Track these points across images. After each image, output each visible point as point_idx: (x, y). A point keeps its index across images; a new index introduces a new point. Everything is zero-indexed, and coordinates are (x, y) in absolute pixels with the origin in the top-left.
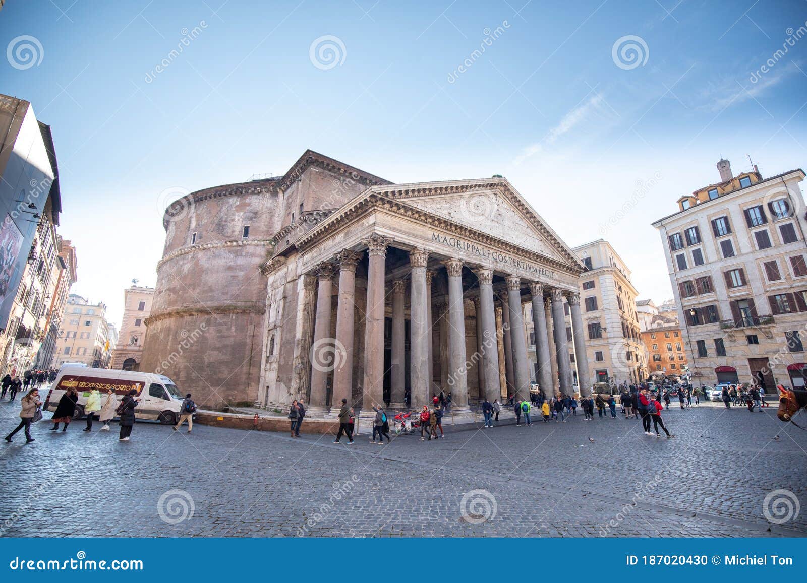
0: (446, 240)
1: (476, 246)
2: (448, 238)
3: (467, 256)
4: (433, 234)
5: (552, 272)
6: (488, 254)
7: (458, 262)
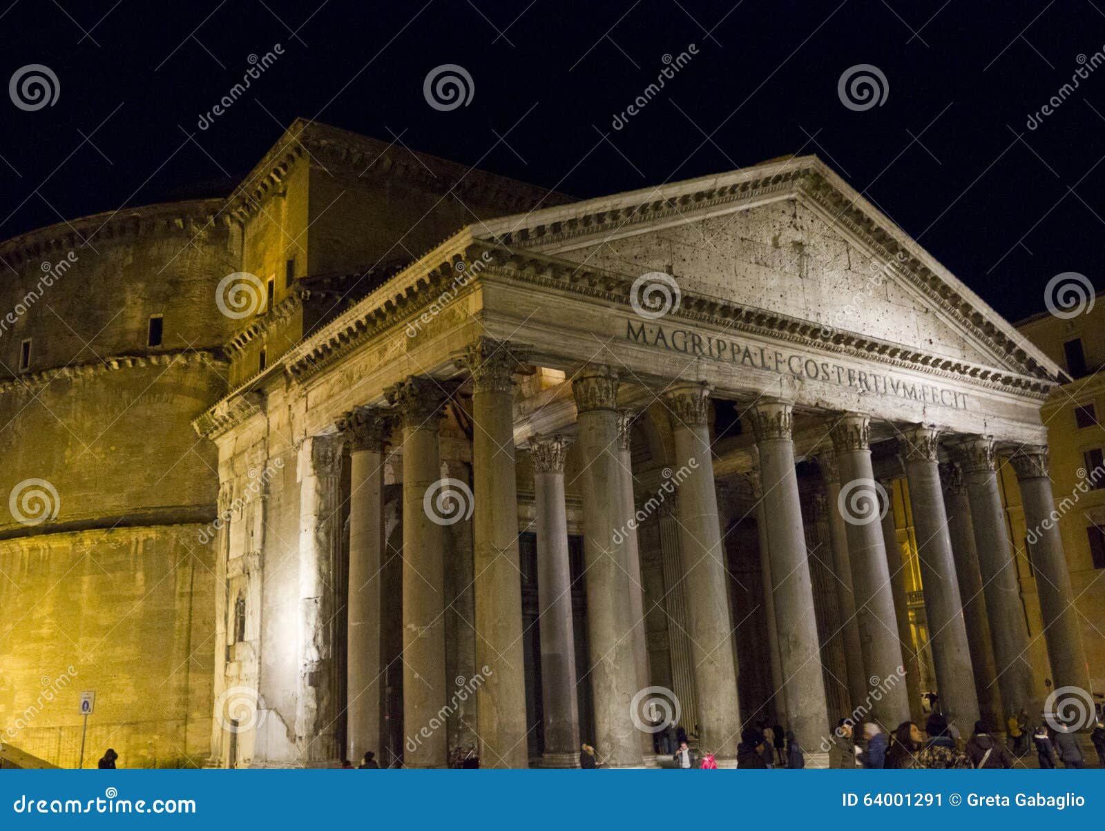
0: (663, 338)
1: (743, 344)
3: (719, 373)
4: (630, 327)
5: (964, 395)
6: (777, 361)
7: (698, 392)
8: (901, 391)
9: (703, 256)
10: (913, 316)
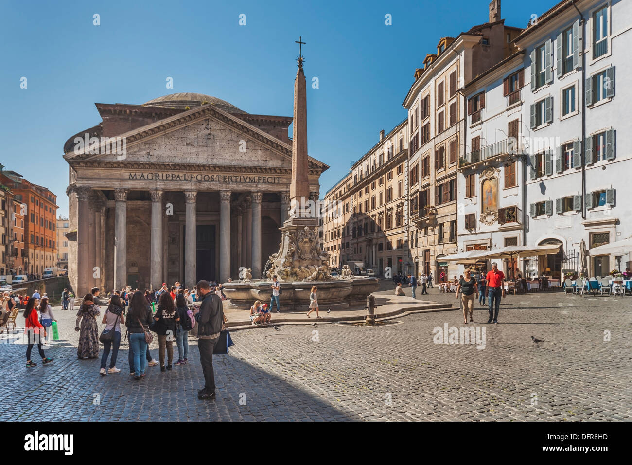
0: (143, 176)
1: (177, 174)
2: (145, 175)
3: (165, 185)
4: (130, 174)
5: (279, 178)
6: (191, 177)
7: (155, 192)
8: (248, 181)
9: (164, 146)
10: (259, 152)
